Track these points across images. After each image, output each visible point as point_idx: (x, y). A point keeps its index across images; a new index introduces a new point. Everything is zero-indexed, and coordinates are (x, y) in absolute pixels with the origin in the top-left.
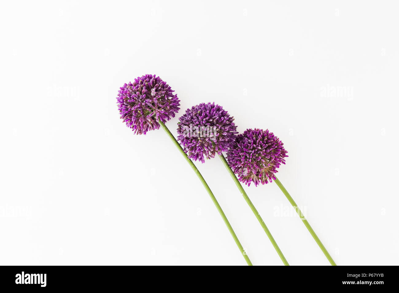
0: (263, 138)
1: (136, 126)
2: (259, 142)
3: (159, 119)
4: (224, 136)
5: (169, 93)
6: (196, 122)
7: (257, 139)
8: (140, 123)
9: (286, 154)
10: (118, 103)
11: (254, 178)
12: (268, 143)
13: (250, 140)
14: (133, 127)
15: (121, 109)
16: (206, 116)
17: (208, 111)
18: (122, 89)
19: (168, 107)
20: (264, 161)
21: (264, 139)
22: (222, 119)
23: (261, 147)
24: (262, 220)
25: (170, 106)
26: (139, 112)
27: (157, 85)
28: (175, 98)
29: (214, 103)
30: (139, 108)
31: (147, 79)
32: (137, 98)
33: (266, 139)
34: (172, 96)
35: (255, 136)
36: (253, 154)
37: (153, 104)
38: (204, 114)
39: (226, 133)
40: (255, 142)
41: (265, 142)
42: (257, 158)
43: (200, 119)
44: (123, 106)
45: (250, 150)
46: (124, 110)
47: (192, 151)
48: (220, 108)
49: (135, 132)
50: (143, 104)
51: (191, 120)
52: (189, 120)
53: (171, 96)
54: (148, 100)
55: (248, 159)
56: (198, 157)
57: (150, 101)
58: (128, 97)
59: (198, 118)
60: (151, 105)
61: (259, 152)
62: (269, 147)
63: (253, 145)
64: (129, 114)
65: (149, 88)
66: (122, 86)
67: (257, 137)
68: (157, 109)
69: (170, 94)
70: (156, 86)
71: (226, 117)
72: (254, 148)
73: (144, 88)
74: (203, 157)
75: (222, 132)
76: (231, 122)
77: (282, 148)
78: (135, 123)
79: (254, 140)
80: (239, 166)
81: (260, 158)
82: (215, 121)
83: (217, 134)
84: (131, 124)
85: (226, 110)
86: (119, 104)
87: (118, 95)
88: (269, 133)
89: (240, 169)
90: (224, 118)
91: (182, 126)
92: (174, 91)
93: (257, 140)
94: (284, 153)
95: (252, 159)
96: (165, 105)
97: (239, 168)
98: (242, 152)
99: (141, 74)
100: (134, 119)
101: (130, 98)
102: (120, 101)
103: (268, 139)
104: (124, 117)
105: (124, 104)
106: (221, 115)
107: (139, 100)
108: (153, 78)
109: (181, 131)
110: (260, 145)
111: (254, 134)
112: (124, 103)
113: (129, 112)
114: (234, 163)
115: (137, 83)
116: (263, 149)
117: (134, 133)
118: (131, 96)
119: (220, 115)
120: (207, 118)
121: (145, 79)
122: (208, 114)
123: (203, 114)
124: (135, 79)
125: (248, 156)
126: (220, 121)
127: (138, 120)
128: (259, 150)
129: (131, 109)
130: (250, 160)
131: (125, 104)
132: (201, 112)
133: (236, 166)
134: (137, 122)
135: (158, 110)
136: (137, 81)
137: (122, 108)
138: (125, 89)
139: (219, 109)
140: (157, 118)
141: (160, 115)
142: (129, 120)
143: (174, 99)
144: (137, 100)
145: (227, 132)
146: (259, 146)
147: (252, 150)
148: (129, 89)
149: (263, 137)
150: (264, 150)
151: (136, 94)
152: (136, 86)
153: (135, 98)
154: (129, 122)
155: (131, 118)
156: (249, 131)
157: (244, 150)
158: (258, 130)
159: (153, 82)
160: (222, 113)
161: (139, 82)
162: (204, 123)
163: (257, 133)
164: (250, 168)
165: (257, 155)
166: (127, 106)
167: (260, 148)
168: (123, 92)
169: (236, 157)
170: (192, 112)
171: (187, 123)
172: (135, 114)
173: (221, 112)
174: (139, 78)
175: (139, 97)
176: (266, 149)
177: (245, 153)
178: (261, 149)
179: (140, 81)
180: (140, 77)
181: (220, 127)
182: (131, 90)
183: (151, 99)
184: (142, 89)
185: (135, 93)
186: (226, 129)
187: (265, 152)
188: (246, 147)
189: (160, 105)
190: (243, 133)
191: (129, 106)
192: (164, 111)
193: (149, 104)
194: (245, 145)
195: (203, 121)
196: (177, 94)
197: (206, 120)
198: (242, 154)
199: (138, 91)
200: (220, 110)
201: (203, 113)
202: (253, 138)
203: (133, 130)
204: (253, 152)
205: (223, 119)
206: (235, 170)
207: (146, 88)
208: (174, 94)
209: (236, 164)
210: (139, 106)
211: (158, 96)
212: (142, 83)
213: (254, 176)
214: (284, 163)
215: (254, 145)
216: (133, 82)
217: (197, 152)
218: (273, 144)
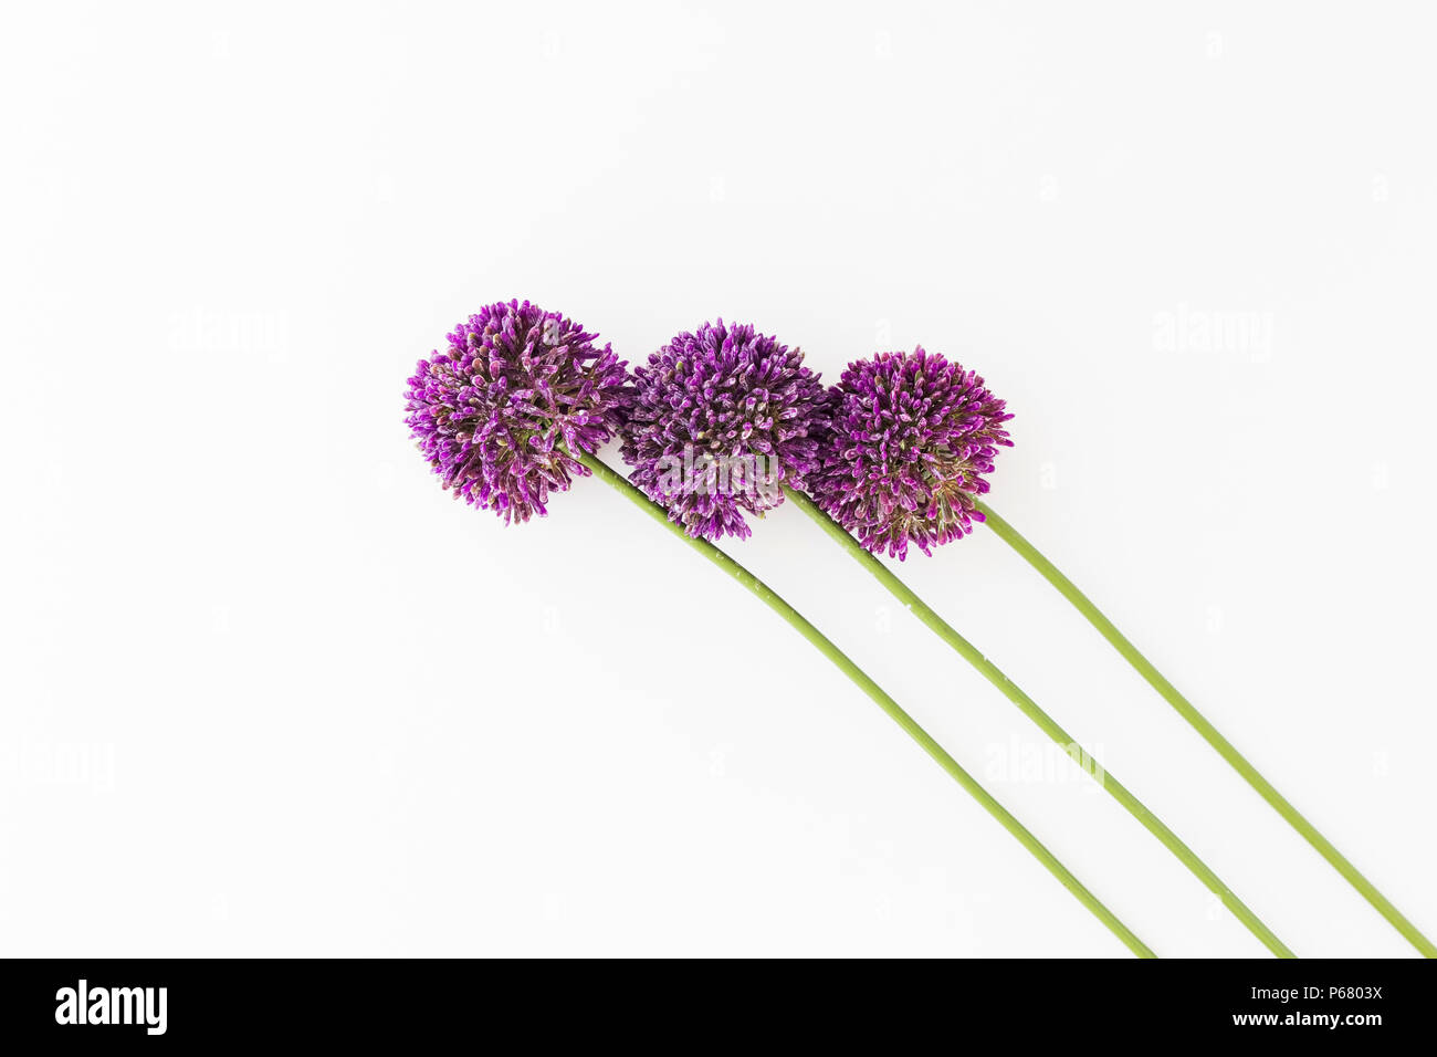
0: (908, 381)
1: (503, 497)
2: (898, 395)
3: (579, 446)
4: (791, 420)
5: (582, 346)
6: (678, 403)
7: (888, 391)
8: (515, 480)
9: (1006, 412)
10: (413, 436)
11: (915, 529)
12: (934, 392)
13: (865, 399)
14: (496, 501)
15: (437, 456)
16: (708, 372)
17: (710, 354)
18: (416, 383)
19: (596, 398)
20: (932, 459)
21: (913, 382)
22: (765, 366)
23: (911, 412)
24: (1003, 675)
25: (598, 391)
26: (499, 442)
27: (531, 331)
28: (608, 357)
29: (720, 321)
30: (498, 429)
31: (492, 322)
32: (479, 398)
33: (922, 379)
34: (597, 354)
35: (879, 381)
36: (888, 445)
37: (539, 402)
38: (702, 368)
39: (794, 411)
40: (884, 403)
41: (920, 392)
42: (906, 453)
43: (691, 388)
44: (440, 441)
45: (876, 432)
46: (446, 454)
47: (696, 509)
48: (746, 331)
49: (508, 519)
50: (508, 412)
51: (660, 402)
52: (654, 402)
53: (591, 357)
54: (519, 394)
55: (874, 464)
56: (722, 522)
57: (529, 394)
58: (448, 405)
59: (682, 386)
60: (535, 409)
61: (906, 434)
62: (936, 406)
63: (878, 413)
64: (468, 460)
65: (509, 351)
66: (413, 372)
67: (884, 381)
68: (560, 416)
69: (585, 348)
70: (532, 336)
71: (776, 357)
72: (885, 424)
73: (491, 355)
74: (739, 516)
75: (780, 411)
76: (796, 366)
77: (983, 395)
78: (496, 487)
79: (879, 396)
80: (852, 499)
81: (916, 451)
82: (743, 380)
83: (765, 421)
84: (485, 493)
85: (767, 335)
86: (419, 439)
87: (408, 410)
88: (927, 357)
89: (859, 508)
90: (772, 360)
91: (635, 431)
92: (597, 335)
93: (890, 392)
94: (995, 412)
95: (888, 463)
96: (582, 391)
97: (851, 507)
98: (850, 445)
99: (465, 311)
100: (490, 474)
101: (456, 404)
102: (420, 428)
103: (931, 378)
104: (452, 479)
105: (439, 435)
106: (756, 352)
107: (488, 403)
108: (510, 313)
109: (636, 451)
110: (906, 405)
111: (874, 375)
112: (439, 430)
113: (466, 453)
114: (832, 493)
115: (459, 347)
116: (920, 418)
117: (506, 522)
118: (458, 399)
119: (754, 356)
120: (715, 378)
121: (484, 324)
122: (713, 362)
123: (698, 368)
124: (450, 337)
125: (873, 452)
126: (761, 376)
127: (505, 472)
128: (903, 426)
129: (469, 444)
130: (883, 468)
131: (444, 432)
132: (689, 363)
133: (842, 503)
134: (504, 482)
135: (566, 418)
136: (458, 341)
137: (437, 452)
138: (426, 379)
139: (743, 336)
140: (570, 447)
141: (577, 433)
142: (475, 481)
143: (607, 363)
144: (481, 405)
145: (794, 405)
146: (903, 409)
147: (881, 431)
148: (440, 377)
149: (909, 375)
150: (924, 421)
151: (471, 385)
152: (463, 358)
153: (471, 400)
154: (474, 490)
155: (480, 473)
156: (856, 368)
157: (853, 437)
158: (886, 356)
159: (515, 325)
160: (759, 346)
161: (466, 341)
162: (707, 397)
163: (885, 367)
164: (890, 495)
165: (903, 445)
166: (452, 436)
167: (905, 417)
168: (421, 394)
169: (833, 468)
170: (657, 374)
171: (650, 416)
172: (491, 455)
173: (753, 343)
174: (459, 327)
175: (484, 392)
176: (929, 415)
177: (860, 448)
178: (909, 419)
179: (469, 339)
180: (465, 322)
181: (766, 398)
182: (450, 379)
183: (526, 387)
184: (486, 361)
185: (468, 382)
186: (789, 397)
187: (929, 425)
188: (859, 425)
189: (567, 400)
190: (840, 381)
191: (460, 434)
192: (585, 414)
193: (525, 408)
194: (854, 419)
195: (702, 391)
196: (610, 344)
197: (713, 386)
198: (850, 455)
199: (473, 372)
200: (750, 340)
201: (696, 364)
202: (873, 389)
203: (499, 515)
204: (886, 436)
205: (769, 366)
206: (840, 516)
207: (498, 355)
208: (598, 345)
209: (842, 495)
210: (494, 424)
211: (550, 369)
212: (478, 342)
213: (911, 521)
214: (1010, 444)
215: (884, 412)
216: (445, 348)
217: (714, 505)
218: (947, 394)
